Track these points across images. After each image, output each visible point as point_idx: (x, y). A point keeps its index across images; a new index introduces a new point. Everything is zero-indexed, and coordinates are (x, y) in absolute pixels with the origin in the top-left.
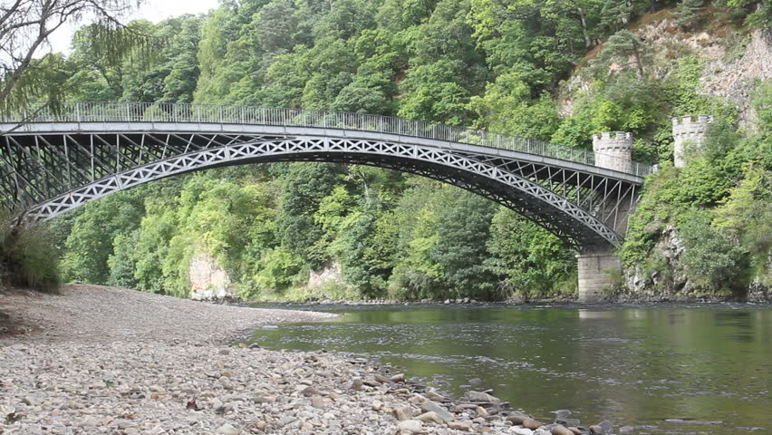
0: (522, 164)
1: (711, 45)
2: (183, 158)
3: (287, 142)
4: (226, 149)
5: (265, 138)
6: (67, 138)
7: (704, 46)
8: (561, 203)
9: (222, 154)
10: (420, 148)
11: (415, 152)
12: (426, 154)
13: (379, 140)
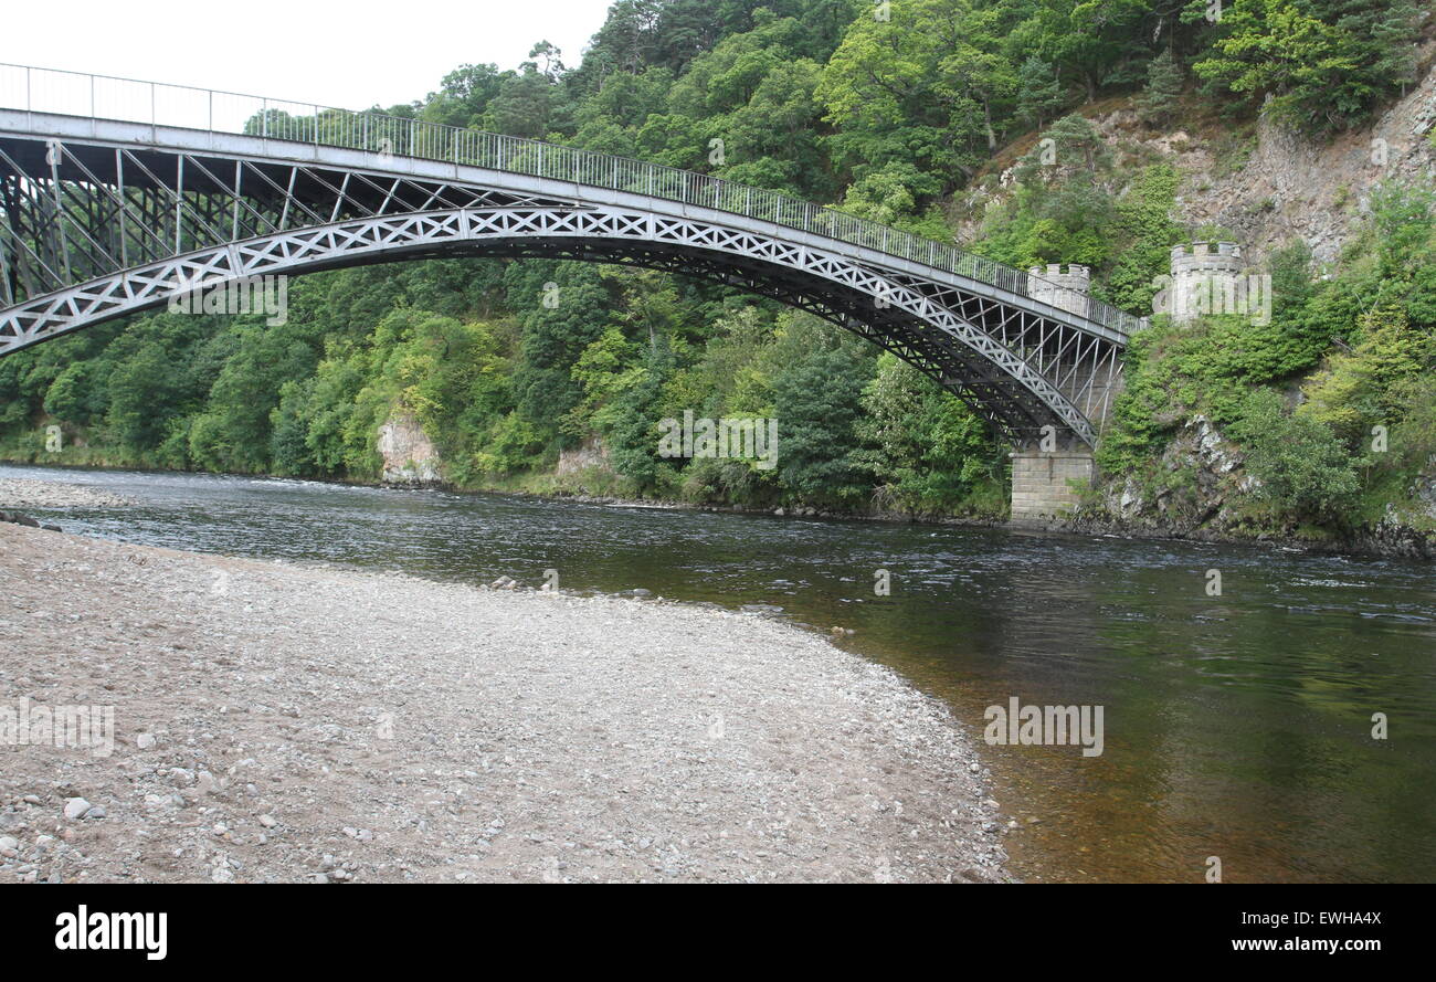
0: (964, 297)
1: (1192, 150)
2: (375, 224)
3: (581, 215)
4: (463, 215)
5: (541, 202)
6: (123, 154)
7: (1182, 151)
8: (1017, 367)
9: (455, 225)
10: (809, 252)
11: (802, 258)
12: (819, 263)
13: (743, 230)
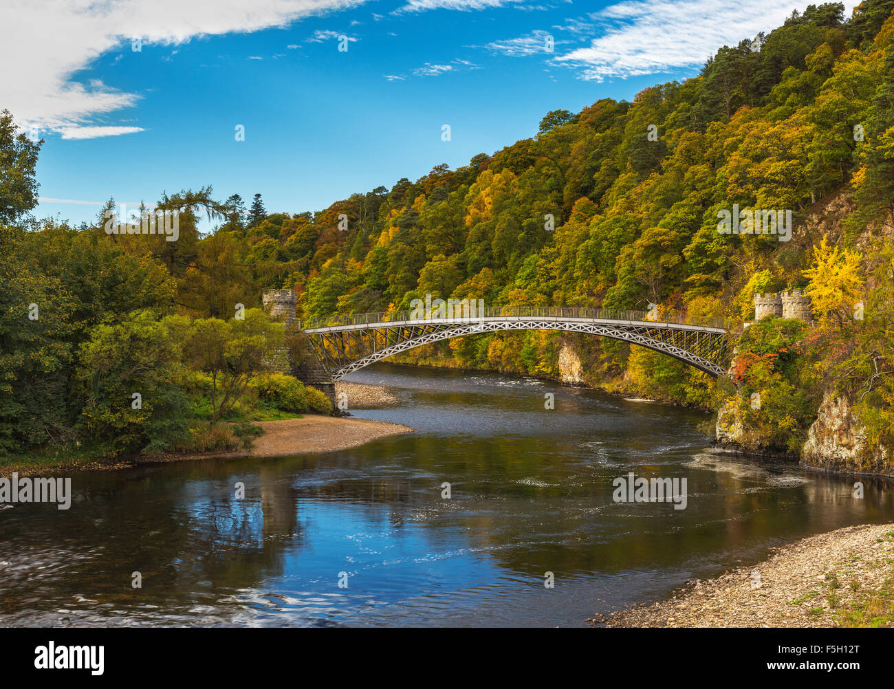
0: (649, 329)
2: (422, 338)
3: (483, 326)
4: (446, 332)
5: (470, 324)
9: (444, 335)
11: (568, 326)
12: (575, 327)
13: (542, 321)
